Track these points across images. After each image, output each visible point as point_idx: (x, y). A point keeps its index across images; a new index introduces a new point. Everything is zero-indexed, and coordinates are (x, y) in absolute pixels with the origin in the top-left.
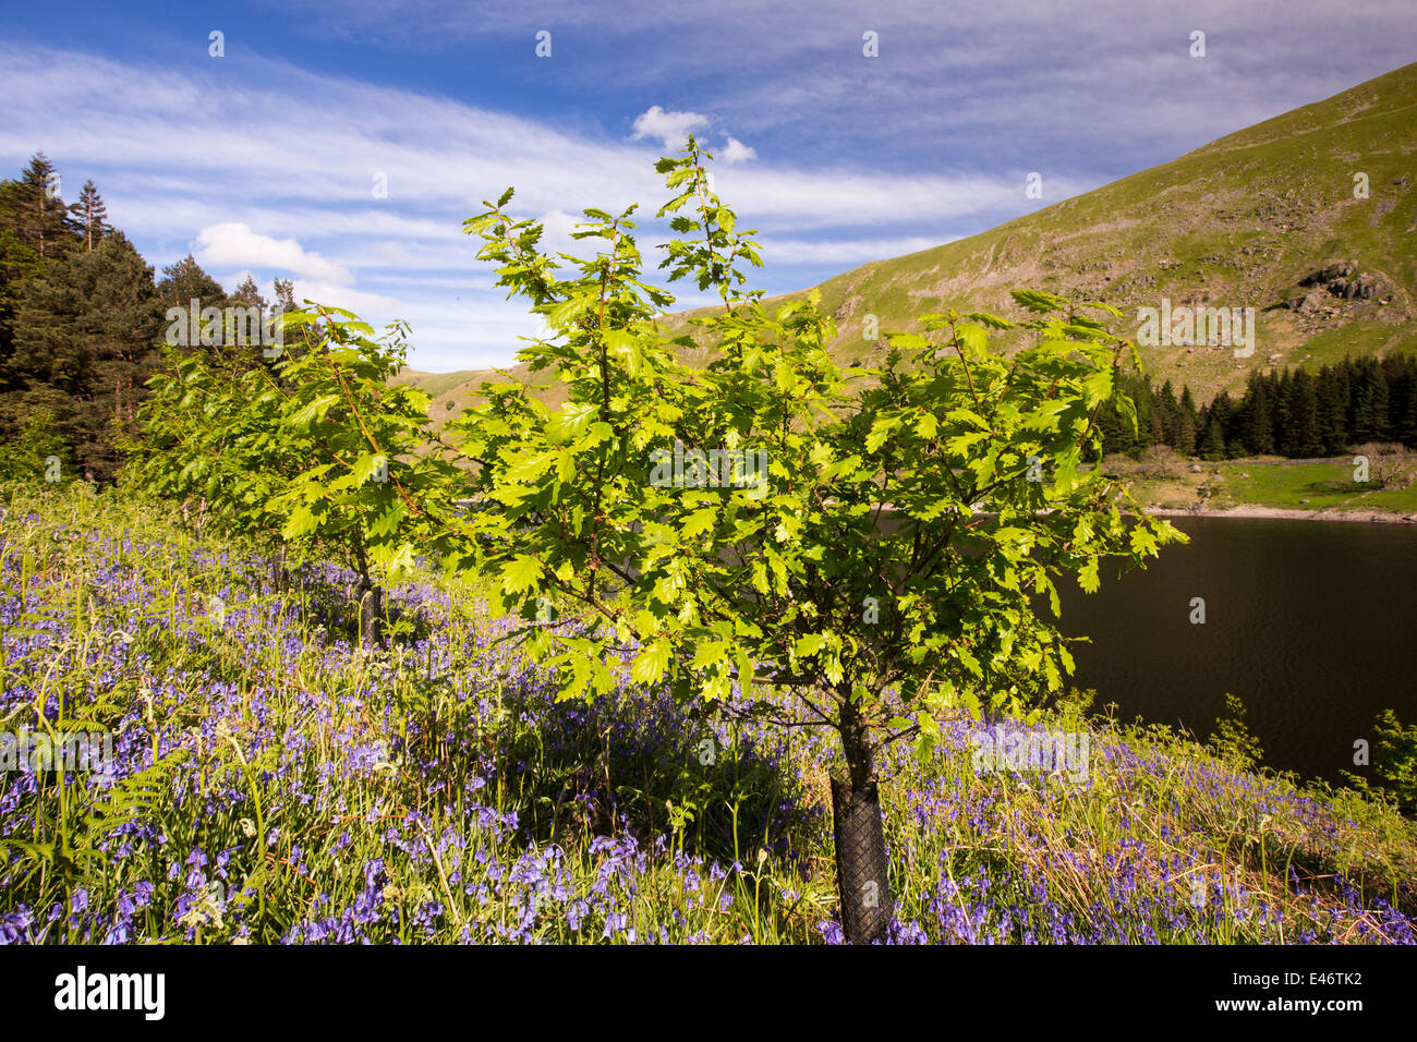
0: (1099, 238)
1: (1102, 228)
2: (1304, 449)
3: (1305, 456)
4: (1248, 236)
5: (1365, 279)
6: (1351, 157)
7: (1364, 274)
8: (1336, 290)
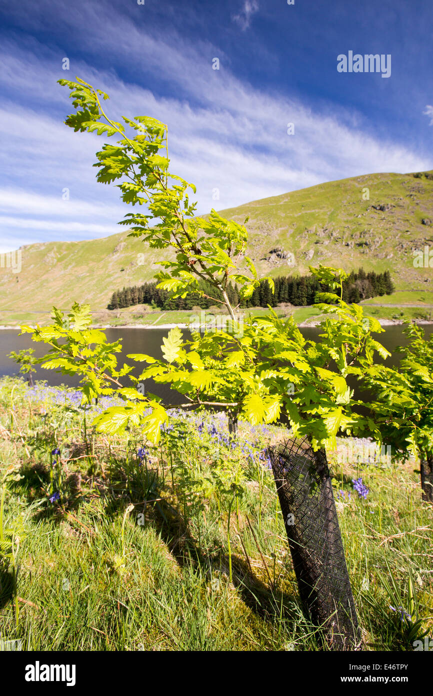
2: (268, 305)
3: (268, 307)
4: (256, 235)
5: (285, 252)
6: (283, 215)
7: (285, 251)
8: (278, 255)
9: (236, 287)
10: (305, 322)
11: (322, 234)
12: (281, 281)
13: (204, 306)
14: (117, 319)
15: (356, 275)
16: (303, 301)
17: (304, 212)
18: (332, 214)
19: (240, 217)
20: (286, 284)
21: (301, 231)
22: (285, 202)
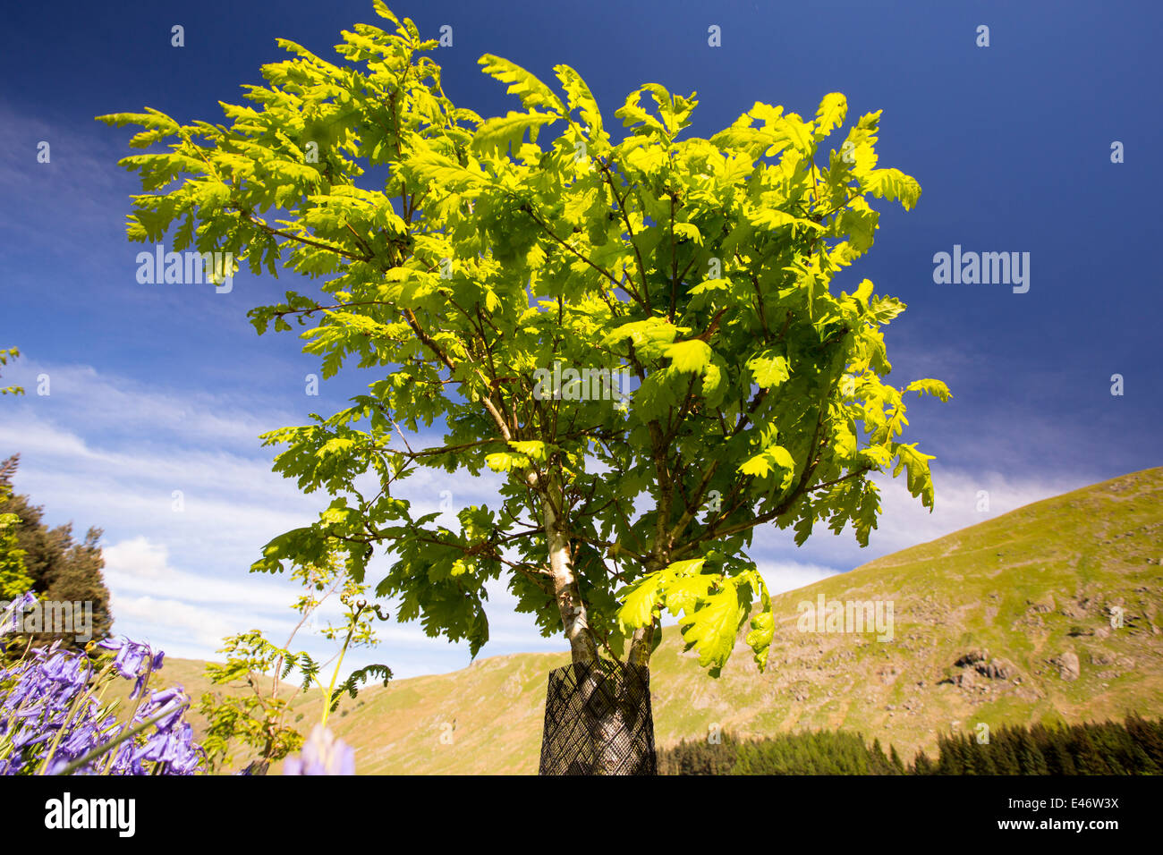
4: (911, 625)
5: (997, 663)
6: (958, 578)
7: (995, 660)
8: (981, 670)
11: (1080, 613)
17: (1007, 567)
18: (1082, 563)
19: (862, 590)
21: (1019, 609)
22: (954, 552)
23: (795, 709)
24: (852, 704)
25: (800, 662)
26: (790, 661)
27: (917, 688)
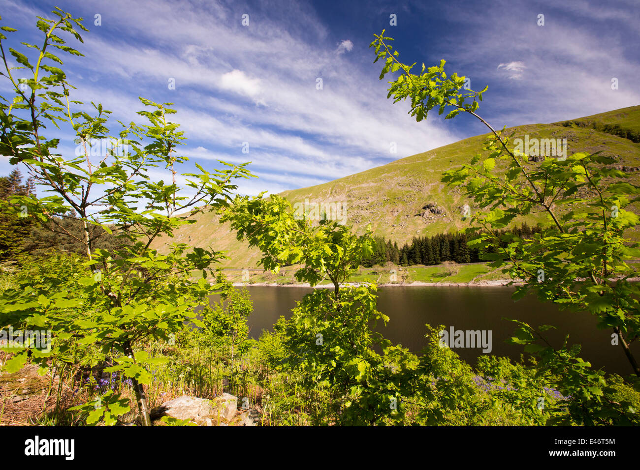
0: (364, 188)
1: (365, 185)
2: (430, 262)
3: (430, 265)
4: (407, 192)
5: (439, 208)
6: (432, 171)
8: (432, 211)
9: (395, 245)
10: (473, 281)
12: (441, 238)
13: (366, 265)
14: (283, 277)
15: (519, 230)
16: (466, 258)
17: (452, 167)
20: (447, 242)
22: (433, 158)
23: (355, 227)
24: (379, 224)
25: (359, 207)
26: (354, 206)
27: (406, 217)
